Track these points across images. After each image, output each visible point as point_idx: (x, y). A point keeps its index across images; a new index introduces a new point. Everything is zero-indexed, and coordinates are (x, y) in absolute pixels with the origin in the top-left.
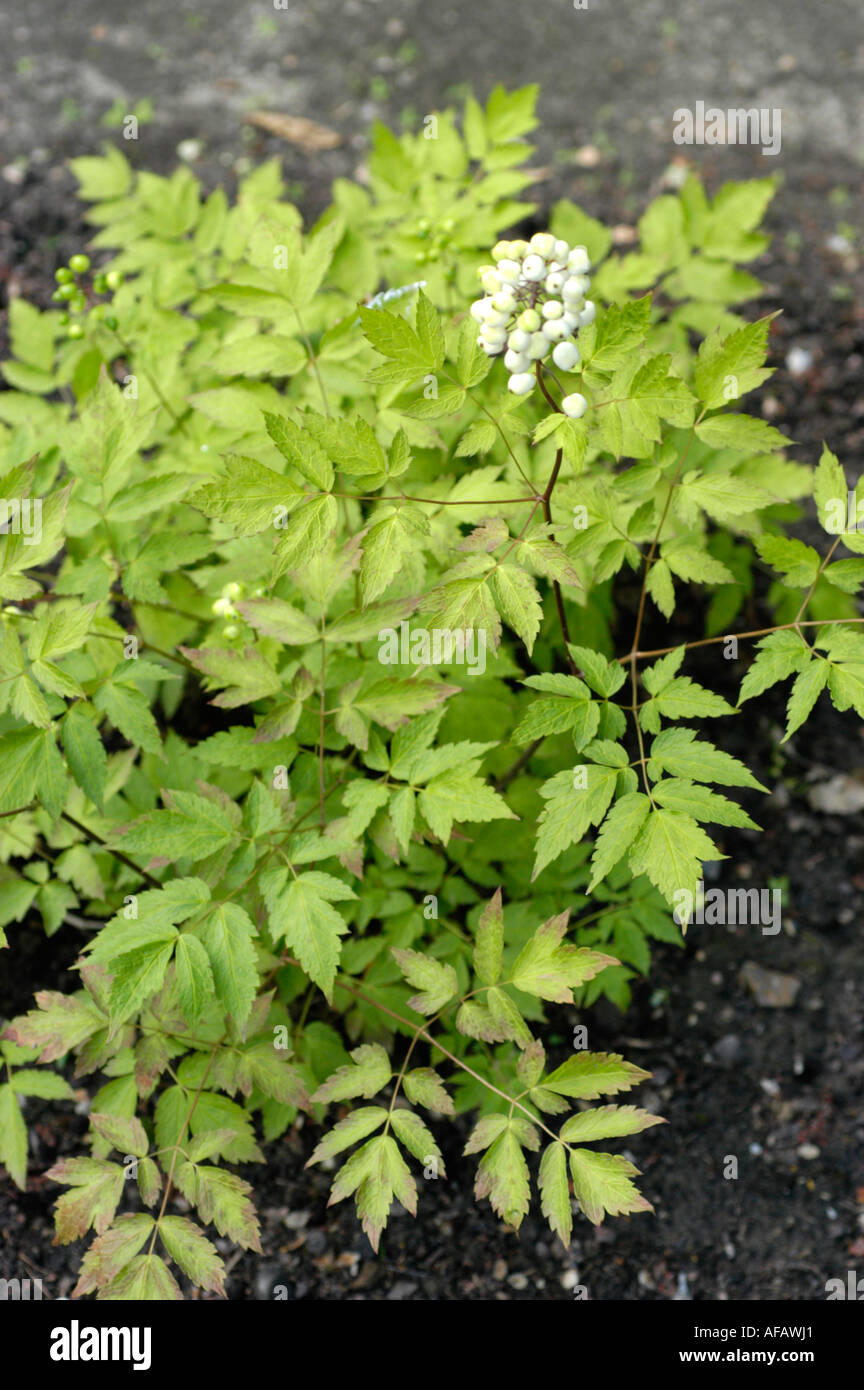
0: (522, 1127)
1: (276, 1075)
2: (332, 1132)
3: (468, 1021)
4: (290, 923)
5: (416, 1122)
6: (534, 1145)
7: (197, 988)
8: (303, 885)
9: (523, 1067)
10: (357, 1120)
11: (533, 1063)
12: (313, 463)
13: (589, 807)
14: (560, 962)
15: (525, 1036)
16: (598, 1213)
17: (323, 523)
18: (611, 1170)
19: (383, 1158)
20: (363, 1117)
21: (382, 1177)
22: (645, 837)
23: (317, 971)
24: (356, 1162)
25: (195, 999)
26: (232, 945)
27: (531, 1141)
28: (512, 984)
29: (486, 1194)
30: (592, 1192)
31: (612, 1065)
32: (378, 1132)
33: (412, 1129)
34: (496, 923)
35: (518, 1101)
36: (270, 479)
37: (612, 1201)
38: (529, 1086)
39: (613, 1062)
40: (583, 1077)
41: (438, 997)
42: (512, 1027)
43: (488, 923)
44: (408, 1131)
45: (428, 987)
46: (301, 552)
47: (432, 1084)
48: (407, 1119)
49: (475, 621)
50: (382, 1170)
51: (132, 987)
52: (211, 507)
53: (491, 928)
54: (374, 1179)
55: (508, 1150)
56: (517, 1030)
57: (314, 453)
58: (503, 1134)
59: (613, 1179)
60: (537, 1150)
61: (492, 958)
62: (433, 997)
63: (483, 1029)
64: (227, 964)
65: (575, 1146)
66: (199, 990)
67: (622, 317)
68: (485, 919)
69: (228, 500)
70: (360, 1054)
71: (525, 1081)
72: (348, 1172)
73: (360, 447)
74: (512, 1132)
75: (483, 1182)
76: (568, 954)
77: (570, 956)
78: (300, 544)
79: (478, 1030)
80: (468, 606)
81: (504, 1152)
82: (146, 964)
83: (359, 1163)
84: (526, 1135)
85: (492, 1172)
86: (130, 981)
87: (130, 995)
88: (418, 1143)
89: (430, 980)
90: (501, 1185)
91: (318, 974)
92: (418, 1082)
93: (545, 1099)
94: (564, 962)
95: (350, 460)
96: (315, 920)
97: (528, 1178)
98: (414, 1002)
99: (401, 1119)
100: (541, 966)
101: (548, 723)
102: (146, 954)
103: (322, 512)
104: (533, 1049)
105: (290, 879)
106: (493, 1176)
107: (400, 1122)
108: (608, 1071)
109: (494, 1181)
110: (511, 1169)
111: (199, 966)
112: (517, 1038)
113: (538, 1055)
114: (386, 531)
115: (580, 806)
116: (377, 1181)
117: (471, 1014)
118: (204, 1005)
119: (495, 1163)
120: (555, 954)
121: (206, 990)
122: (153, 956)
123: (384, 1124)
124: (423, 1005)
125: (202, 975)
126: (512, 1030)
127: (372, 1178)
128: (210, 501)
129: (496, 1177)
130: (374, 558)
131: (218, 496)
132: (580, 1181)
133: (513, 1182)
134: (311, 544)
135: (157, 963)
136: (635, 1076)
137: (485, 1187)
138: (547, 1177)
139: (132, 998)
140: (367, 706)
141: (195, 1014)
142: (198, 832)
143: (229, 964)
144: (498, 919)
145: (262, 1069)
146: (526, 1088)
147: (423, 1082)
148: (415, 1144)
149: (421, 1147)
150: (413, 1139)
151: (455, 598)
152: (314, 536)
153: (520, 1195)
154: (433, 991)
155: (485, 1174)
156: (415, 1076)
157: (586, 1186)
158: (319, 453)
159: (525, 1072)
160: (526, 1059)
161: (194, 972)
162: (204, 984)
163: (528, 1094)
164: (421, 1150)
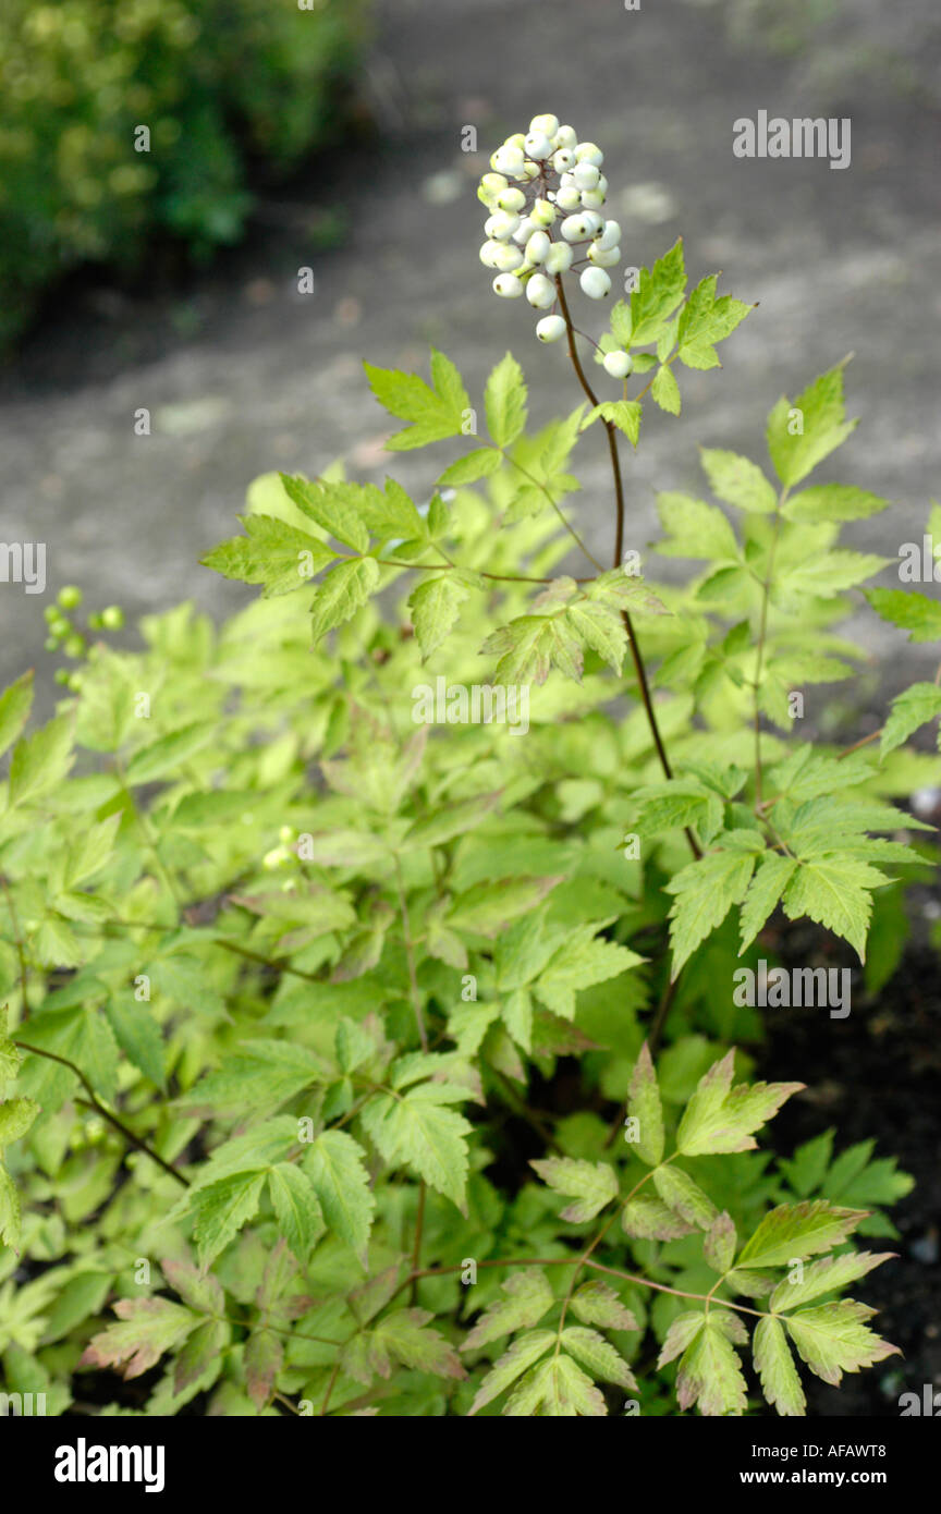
0: (723, 1320)
1: (416, 1345)
2: (492, 1372)
3: (636, 1222)
4: (404, 1138)
5: (592, 1338)
6: (743, 1338)
7: (300, 1213)
8: (411, 1101)
9: (711, 1250)
10: (520, 1352)
11: (723, 1242)
12: (342, 525)
13: (726, 890)
14: (733, 1112)
15: (706, 1213)
16: (834, 1374)
17: (362, 581)
18: (839, 1322)
19: (558, 1378)
20: (527, 1346)
21: (560, 1399)
22: (797, 886)
23: (443, 1180)
24: (526, 1388)
25: (300, 1227)
26: (336, 1170)
27: (737, 1333)
28: (681, 1156)
29: (693, 1400)
30: (822, 1355)
31: (817, 1218)
32: (548, 1354)
33: (588, 1346)
34: (648, 1087)
35: (713, 1295)
36: (297, 540)
37: (849, 1357)
38: (722, 1271)
39: (818, 1213)
40: (786, 1244)
41: (595, 1202)
42: (690, 1208)
43: (639, 1089)
44: (584, 1349)
45: (582, 1194)
46: (342, 608)
47: (606, 1301)
48: (582, 1336)
49: (551, 654)
50: (559, 1391)
51: (222, 1220)
52: (231, 570)
53: (644, 1094)
54: (551, 1402)
55: (711, 1347)
56: (696, 1209)
57: (342, 515)
58: (701, 1332)
59: (842, 1333)
60: (746, 1342)
61: (651, 1131)
62: (589, 1202)
63: (656, 1228)
64: (333, 1191)
65: (792, 1312)
66: (304, 1215)
67: (655, 282)
68: (636, 1086)
69: (250, 563)
70: (512, 1283)
71: (717, 1266)
72: (518, 1401)
73: (394, 511)
74: (711, 1325)
75: (687, 1389)
76: (741, 1098)
77: (744, 1101)
78: (339, 601)
79: (651, 1229)
80: (539, 640)
81: (707, 1349)
82: (236, 1197)
83: (529, 1390)
84: (729, 1329)
85: (695, 1375)
86: (219, 1216)
87: (221, 1228)
88: (598, 1360)
89: (582, 1185)
90: (708, 1388)
91: (445, 1184)
92: (588, 1302)
93: (744, 1281)
94: (738, 1110)
95: (384, 526)
96: (431, 1127)
97: (740, 1365)
98: (569, 1212)
99: (573, 1337)
100: (712, 1124)
101: (665, 821)
102: (234, 1186)
103: (360, 572)
104: (719, 1226)
105: (396, 1101)
106: (698, 1380)
107: (573, 1342)
108: (815, 1228)
109: (699, 1385)
110: (717, 1366)
111: (300, 1189)
112: (699, 1218)
113: (726, 1231)
114: (435, 590)
115: (716, 891)
116: (554, 1404)
117: (638, 1214)
118: (312, 1231)
119: (697, 1365)
120: (726, 1103)
121: (313, 1214)
122: (243, 1188)
123: (555, 1345)
124: (580, 1214)
125: (304, 1199)
126: (690, 1211)
127: (547, 1402)
128: (230, 564)
129: (701, 1380)
130: (427, 615)
131: (239, 558)
132: (805, 1345)
133: (722, 1379)
134: (353, 601)
135: (249, 1195)
136: (849, 1223)
137: (690, 1394)
138: (764, 1358)
139: (224, 1231)
140: (460, 921)
141: (302, 1244)
142: (281, 1073)
143: (336, 1189)
144: (650, 1079)
145: (398, 1341)
146: (721, 1275)
147: (595, 1301)
148: (595, 1361)
149: (604, 1364)
150: (593, 1356)
151: (523, 637)
152: (354, 592)
153: (734, 1391)
154: (589, 1196)
155: (688, 1379)
156: (582, 1295)
157: (814, 1349)
158: (348, 515)
159: (716, 1254)
160: (713, 1240)
161: (294, 1196)
162: (309, 1208)
163: (724, 1282)
164: (604, 1367)
